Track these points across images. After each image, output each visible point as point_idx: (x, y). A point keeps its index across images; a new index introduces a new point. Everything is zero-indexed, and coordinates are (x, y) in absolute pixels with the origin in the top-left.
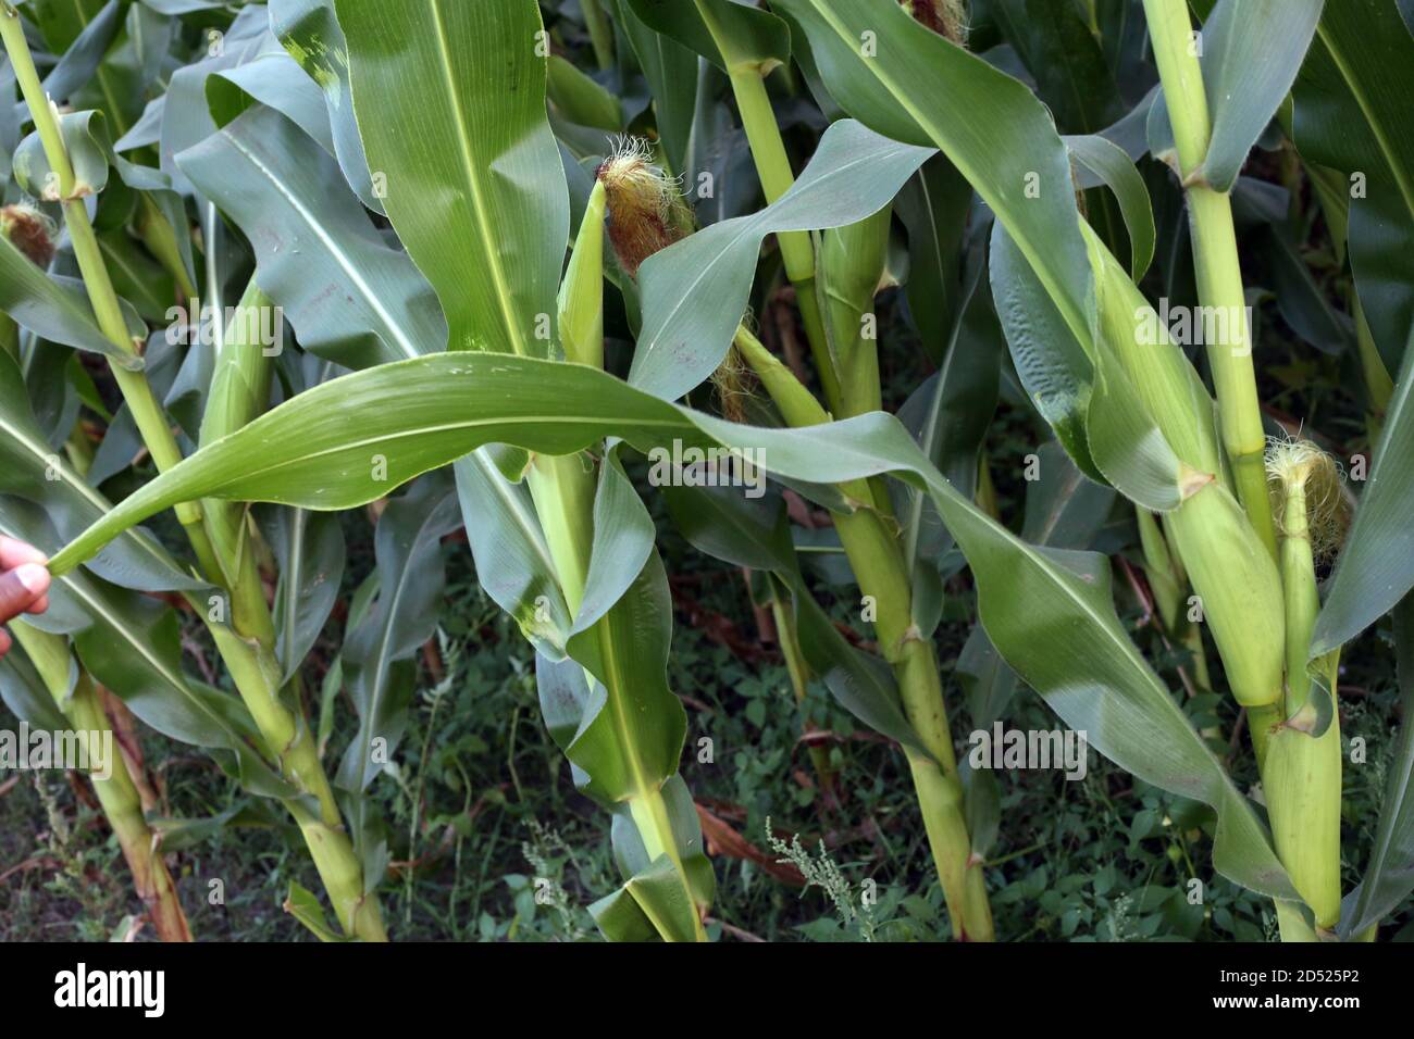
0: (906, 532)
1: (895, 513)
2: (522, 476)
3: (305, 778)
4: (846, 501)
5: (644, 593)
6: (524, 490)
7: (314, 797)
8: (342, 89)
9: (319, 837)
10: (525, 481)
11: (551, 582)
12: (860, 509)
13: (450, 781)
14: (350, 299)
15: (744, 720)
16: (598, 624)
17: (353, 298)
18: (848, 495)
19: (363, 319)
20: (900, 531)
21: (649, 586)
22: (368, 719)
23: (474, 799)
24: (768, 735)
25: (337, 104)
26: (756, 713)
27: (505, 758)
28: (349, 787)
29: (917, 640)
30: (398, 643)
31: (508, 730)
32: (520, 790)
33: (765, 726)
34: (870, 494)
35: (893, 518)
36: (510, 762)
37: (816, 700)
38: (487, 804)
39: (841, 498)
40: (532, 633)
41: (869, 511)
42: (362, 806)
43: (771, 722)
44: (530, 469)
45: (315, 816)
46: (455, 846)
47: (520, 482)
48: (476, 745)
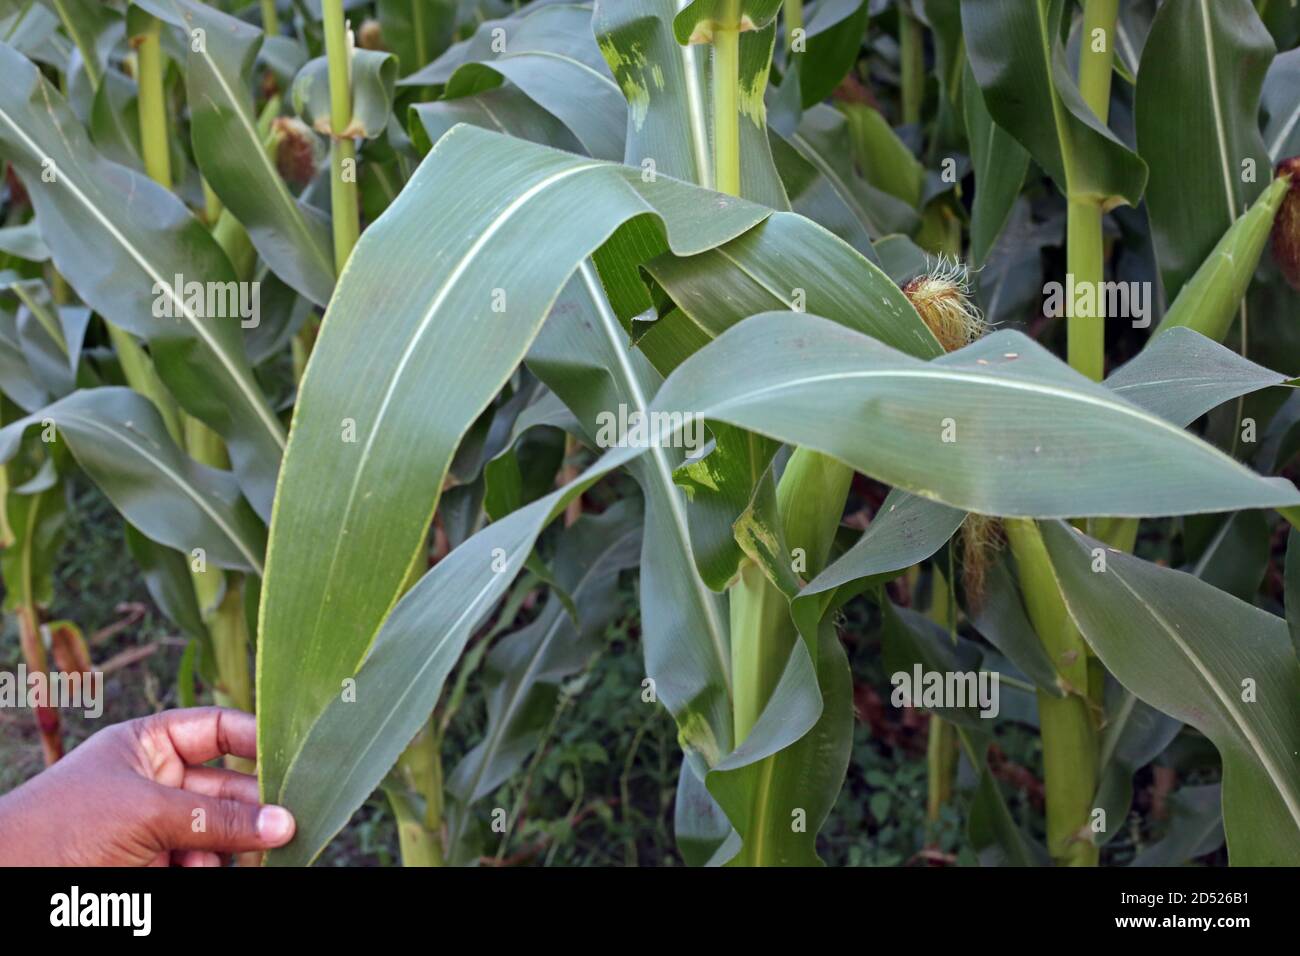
0: (1110, 725)
1: (1103, 702)
2: (726, 585)
3: (417, 776)
4: (1059, 682)
5: (821, 751)
6: (724, 603)
7: (423, 797)
8: (649, 110)
9: (414, 838)
10: (727, 592)
11: (725, 695)
12: (1072, 694)
13: (566, 785)
14: (588, 325)
15: (866, 806)
16: (761, 763)
17: (592, 323)
18: (1063, 676)
19: (599, 351)
20: (1104, 724)
21: (829, 746)
22: (496, 732)
23: (582, 805)
24: (886, 834)
25: (639, 126)
26: (880, 806)
27: (621, 771)
28: (457, 794)
29: (1088, 842)
30: (547, 666)
31: (630, 745)
32: (627, 810)
33: (886, 823)
34: (1085, 681)
35: (1101, 709)
36: (624, 779)
37: (948, 825)
38: (592, 815)
39: (1053, 678)
40: (688, 742)
41: (1079, 698)
42: (466, 818)
43: (893, 820)
44: (737, 581)
45: (416, 817)
46: (548, 849)
47: (723, 592)
48: (597, 753)
